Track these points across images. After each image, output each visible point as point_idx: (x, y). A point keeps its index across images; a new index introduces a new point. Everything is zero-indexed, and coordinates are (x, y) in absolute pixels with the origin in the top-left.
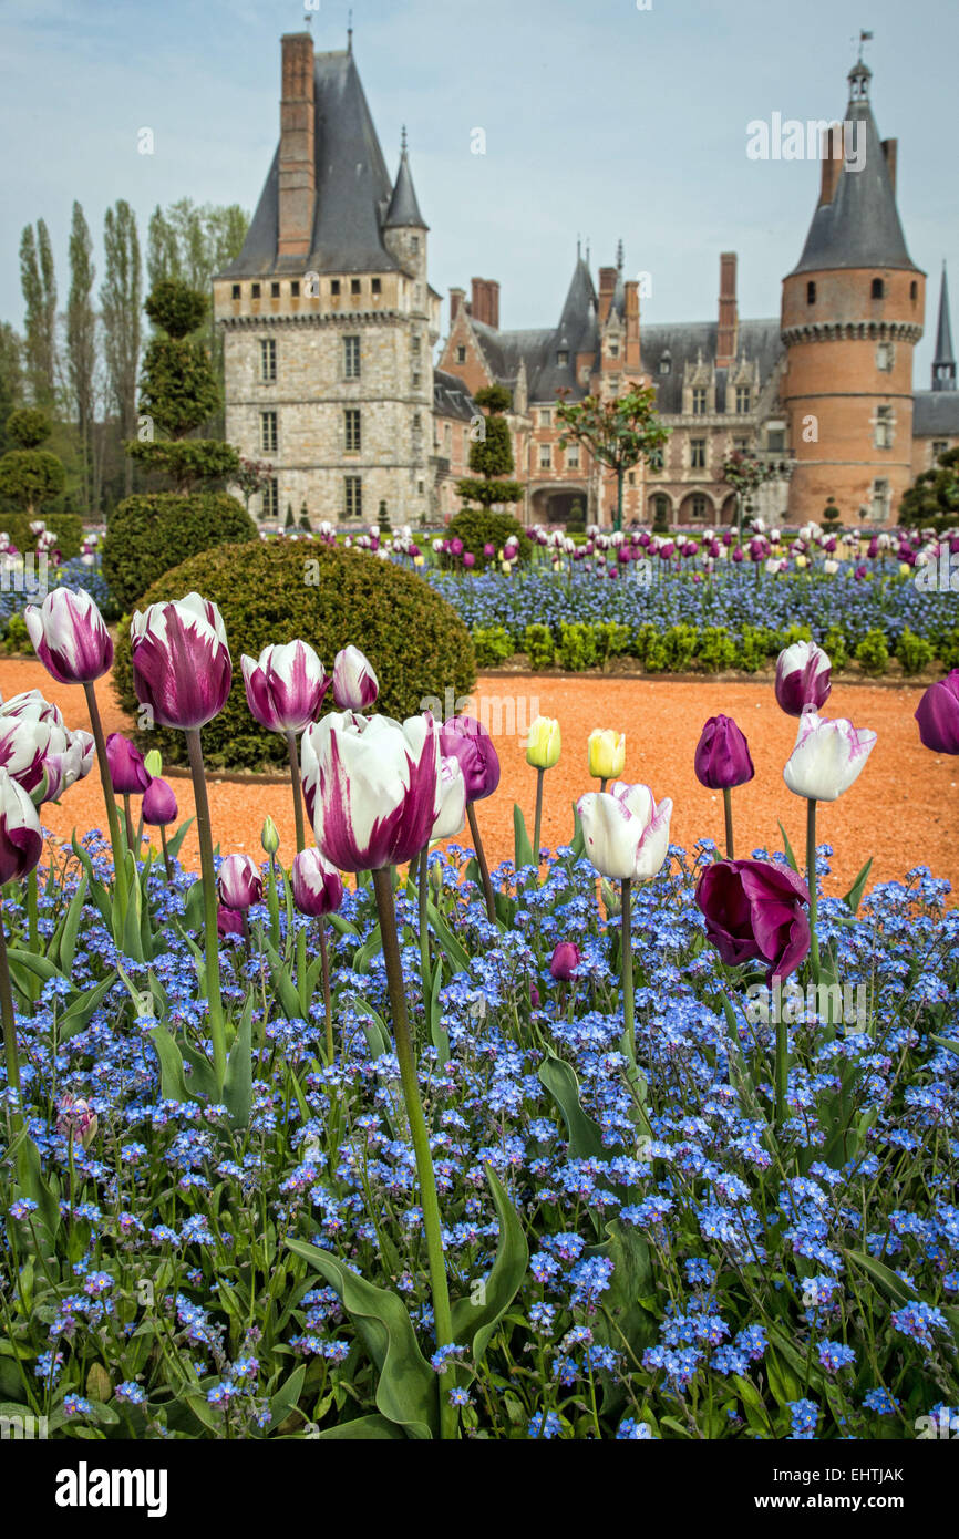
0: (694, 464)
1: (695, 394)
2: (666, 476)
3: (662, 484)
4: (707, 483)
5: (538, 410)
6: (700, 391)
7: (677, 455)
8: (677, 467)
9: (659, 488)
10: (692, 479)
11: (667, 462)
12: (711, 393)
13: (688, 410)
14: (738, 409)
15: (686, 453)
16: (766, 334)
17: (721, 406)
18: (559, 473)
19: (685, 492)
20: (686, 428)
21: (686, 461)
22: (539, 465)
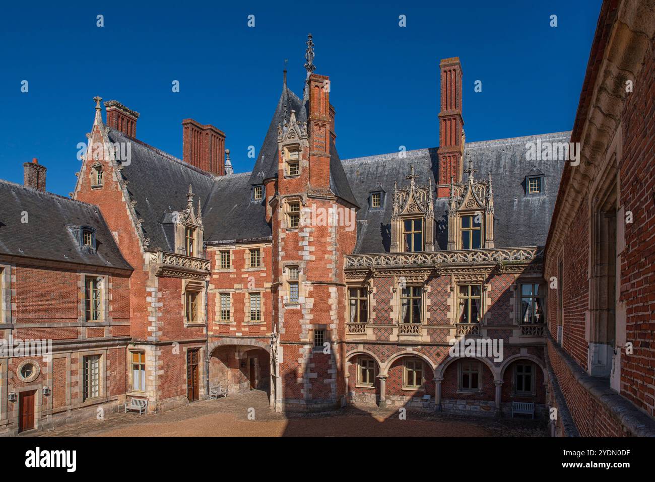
0: (407, 320)
1: (408, 227)
2: (370, 334)
3: (365, 343)
4: (423, 345)
5: (216, 249)
6: (414, 222)
7: (385, 306)
8: (384, 321)
9: (361, 348)
10: (402, 338)
11: (372, 316)
12: (430, 223)
13: (399, 246)
14: (466, 245)
15: (396, 302)
16: (499, 157)
17: (442, 239)
18: (239, 327)
19: (394, 357)
20: (397, 270)
21: (397, 314)
22: (218, 317)
